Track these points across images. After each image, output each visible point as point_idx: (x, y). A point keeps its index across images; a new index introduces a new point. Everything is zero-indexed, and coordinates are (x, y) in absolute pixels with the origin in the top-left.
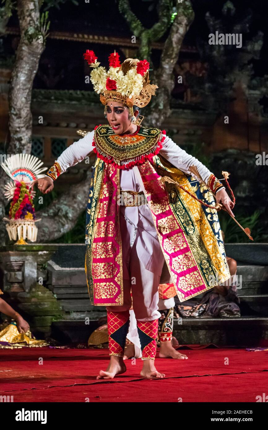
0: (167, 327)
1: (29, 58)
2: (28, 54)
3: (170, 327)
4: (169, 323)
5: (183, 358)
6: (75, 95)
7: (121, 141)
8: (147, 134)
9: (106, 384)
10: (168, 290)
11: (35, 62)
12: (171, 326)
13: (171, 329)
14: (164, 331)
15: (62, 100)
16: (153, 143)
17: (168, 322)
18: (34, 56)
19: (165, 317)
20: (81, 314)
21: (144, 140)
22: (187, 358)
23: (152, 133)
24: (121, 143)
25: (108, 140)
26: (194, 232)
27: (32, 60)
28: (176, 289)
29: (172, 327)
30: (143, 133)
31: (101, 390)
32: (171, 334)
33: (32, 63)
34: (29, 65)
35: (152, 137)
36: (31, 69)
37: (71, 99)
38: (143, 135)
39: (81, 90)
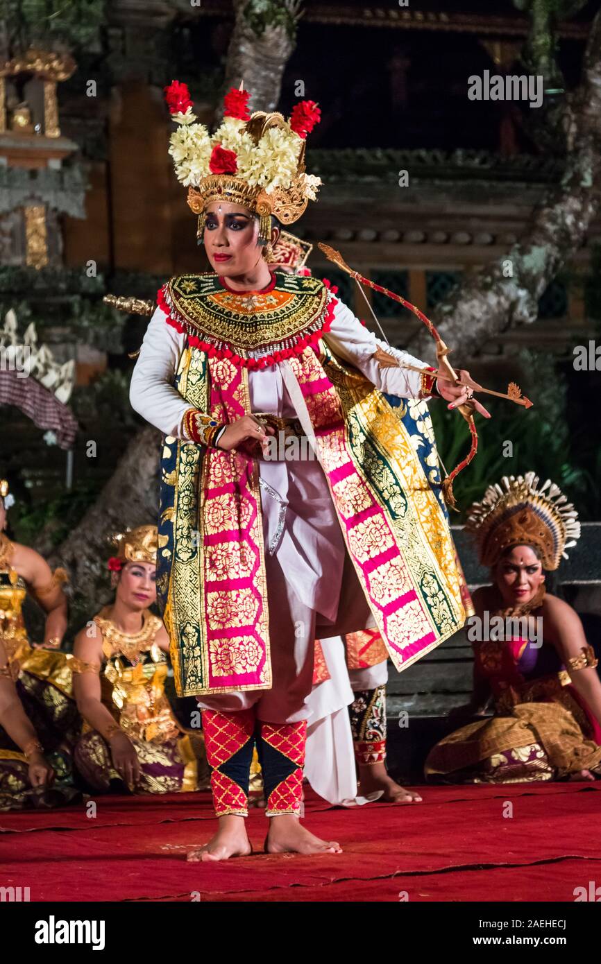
0: (372, 730)
1: (257, 74)
2: (253, 63)
3: (378, 728)
4: (375, 720)
5: (410, 799)
6: (370, 161)
7: (244, 305)
8: (297, 288)
9: (474, 872)
10: (371, 647)
11: (273, 82)
12: (381, 726)
13: (382, 733)
14: (365, 739)
15: (338, 173)
16: (316, 306)
17: (373, 718)
18: (270, 66)
19: (365, 706)
20: (403, 701)
21: (293, 302)
22: (419, 799)
23: (306, 285)
24: (246, 310)
25: (207, 304)
26: (406, 510)
27: (266, 77)
28: (387, 643)
29: (383, 728)
30: (286, 285)
31: (462, 888)
32: (383, 745)
33: (264, 85)
34: (258, 89)
35: (310, 295)
36: (263, 98)
37: (361, 170)
38: (287, 290)
39: (384, 147)
